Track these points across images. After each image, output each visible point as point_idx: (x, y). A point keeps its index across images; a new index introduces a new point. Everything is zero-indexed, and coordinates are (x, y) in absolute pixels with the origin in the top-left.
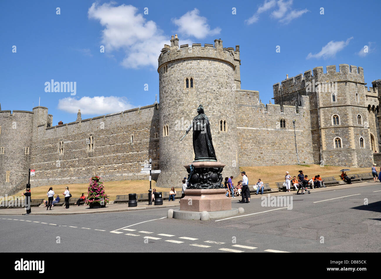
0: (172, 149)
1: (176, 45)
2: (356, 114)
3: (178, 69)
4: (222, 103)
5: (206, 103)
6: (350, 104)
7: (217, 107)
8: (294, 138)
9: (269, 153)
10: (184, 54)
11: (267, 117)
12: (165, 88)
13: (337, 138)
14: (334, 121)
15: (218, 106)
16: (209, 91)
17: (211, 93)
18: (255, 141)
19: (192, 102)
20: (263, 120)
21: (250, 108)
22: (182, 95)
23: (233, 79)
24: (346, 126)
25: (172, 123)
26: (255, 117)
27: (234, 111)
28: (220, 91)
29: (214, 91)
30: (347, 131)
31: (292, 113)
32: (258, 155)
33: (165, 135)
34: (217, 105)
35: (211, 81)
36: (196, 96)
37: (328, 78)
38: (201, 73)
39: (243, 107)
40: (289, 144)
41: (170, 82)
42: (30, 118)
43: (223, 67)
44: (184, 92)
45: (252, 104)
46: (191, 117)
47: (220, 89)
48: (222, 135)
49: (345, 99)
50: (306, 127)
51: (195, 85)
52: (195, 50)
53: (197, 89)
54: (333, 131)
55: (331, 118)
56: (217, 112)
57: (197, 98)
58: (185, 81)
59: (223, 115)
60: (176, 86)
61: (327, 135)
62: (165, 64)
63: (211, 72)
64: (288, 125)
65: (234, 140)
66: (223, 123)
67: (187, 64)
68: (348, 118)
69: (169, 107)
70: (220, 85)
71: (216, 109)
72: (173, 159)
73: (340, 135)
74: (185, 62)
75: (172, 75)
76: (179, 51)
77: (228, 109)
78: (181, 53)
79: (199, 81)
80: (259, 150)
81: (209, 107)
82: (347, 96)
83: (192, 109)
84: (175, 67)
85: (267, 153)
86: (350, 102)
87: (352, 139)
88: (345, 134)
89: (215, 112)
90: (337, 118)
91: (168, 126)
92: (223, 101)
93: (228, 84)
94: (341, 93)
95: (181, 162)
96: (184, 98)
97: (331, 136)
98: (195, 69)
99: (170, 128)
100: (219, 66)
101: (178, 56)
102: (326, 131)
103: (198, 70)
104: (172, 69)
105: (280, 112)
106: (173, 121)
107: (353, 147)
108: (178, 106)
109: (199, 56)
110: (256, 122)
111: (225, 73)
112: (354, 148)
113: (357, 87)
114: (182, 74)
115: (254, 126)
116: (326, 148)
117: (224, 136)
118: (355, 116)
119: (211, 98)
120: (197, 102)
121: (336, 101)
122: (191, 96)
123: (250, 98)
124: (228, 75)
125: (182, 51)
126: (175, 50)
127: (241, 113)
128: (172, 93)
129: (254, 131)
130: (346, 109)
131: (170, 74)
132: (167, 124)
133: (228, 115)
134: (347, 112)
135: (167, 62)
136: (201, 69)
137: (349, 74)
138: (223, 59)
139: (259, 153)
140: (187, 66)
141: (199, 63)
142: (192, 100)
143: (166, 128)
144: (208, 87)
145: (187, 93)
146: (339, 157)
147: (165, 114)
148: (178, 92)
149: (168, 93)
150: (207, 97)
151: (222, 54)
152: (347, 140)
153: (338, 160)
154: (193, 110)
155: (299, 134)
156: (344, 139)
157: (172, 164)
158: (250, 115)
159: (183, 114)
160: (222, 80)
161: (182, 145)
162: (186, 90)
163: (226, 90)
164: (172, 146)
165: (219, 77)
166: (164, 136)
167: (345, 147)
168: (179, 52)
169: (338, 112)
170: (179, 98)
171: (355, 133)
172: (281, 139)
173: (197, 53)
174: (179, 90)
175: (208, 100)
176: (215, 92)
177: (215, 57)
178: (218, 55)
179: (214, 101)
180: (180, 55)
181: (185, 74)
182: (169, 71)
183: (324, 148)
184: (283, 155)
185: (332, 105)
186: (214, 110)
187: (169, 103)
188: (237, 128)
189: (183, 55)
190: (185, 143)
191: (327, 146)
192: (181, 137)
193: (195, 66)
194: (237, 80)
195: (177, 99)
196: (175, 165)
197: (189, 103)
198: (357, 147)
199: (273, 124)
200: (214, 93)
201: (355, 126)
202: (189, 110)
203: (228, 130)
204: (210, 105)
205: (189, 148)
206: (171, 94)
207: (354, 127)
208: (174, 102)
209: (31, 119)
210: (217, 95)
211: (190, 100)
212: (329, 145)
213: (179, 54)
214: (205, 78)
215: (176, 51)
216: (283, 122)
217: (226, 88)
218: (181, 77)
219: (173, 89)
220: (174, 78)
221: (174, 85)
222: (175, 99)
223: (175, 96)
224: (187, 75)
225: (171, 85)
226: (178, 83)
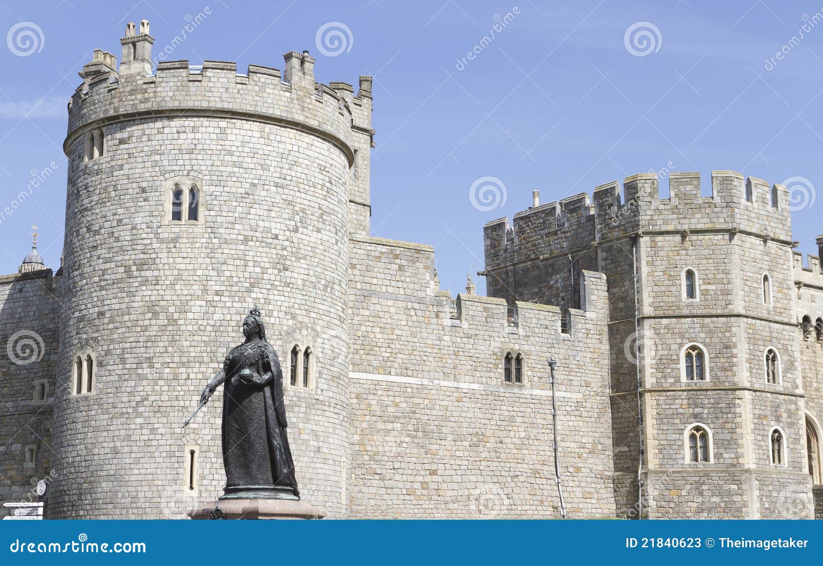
0: (105, 445)
1: (143, 60)
2: (762, 348)
4: (300, 282)
5: (243, 280)
6: (743, 312)
7: (283, 298)
8: (551, 422)
9: (459, 472)
10: (171, 94)
11: (459, 340)
12: (89, 213)
13: (698, 429)
14: (690, 369)
15: (286, 294)
16: (255, 239)
17: (263, 244)
18: (411, 427)
19: (191, 273)
20: (445, 352)
21: (400, 304)
22: (155, 246)
23: (345, 198)
24: (727, 386)
25: (111, 347)
26: (415, 340)
27: (342, 315)
28: (295, 240)
29: (276, 237)
30: (731, 405)
31: (547, 331)
32: (420, 479)
33: (79, 391)
34: (280, 288)
35: (264, 203)
36: (209, 251)
37: (675, 217)
38: (229, 169)
39: (375, 301)
40: (530, 441)
41: (113, 194)
43: (311, 153)
44: (161, 236)
45: (409, 292)
47: (296, 230)
48: (295, 399)
49: (727, 293)
50: (593, 385)
51: (207, 213)
52: (211, 84)
53: (212, 229)
54: (685, 402)
55: (678, 355)
56: (282, 315)
57: (208, 261)
58: (169, 196)
59: (301, 326)
60: (132, 210)
61: (662, 416)
62: (94, 126)
63: (264, 167)
64: (530, 373)
65: (337, 421)
66: (301, 356)
67: (178, 132)
68: (735, 360)
69: (102, 288)
70: (297, 218)
71: (279, 303)
72: (104, 485)
73: (705, 416)
74: (172, 124)
75: (121, 167)
76: (153, 83)
77: (321, 306)
78: (159, 89)
79: (222, 198)
80: (426, 461)
81: (254, 295)
82: (735, 281)
83: (189, 298)
84: (134, 140)
85: (453, 473)
86: (743, 303)
87: (744, 432)
88: (725, 416)
89: (275, 314)
90: (700, 355)
91: (93, 356)
92: (306, 277)
93: (324, 217)
94: (716, 272)
95: (134, 494)
96: (160, 255)
97: (677, 421)
98: (210, 152)
99: (100, 364)
100: (295, 148)
101: (147, 100)
102: (661, 402)
103: (221, 157)
104: (122, 146)
105: (506, 324)
106: (112, 341)
107: (750, 460)
108: (137, 284)
109: (226, 106)
110: (418, 358)
111: (316, 174)
112: (752, 466)
113: (768, 254)
114: (157, 169)
115: (410, 373)
116: (657, 461)
117: (303, 405)
118: (759, 354)
119: (262, 264)
120: (211, 273)
121: (698, 299)
122: (189, 250)
123: (401, 268)
124: (328, 185)
125: (164, 84)
126: (139, 77)
127: (367, 323)
128: (116, 235)
129: (409, 390)
130: (728, 329)
131: (113, 163)
132: (89, 351)
133: (319, 329)
134: (734, 339)
135: (103, 120)
136: (231, 153)
137: (742, 207)
138: (314, 123)
139: (423, 473)
141: (223, 131)
142: (190, 267)
143: (85, 364)
144: (253, 223)
145: (175, 240)
146: (701, 494)
147: (85, 312)
148: (141, 231)
149: (99, 234)
150: (247, 258)
151: (310, 106)
152: (728, 437)
153: (696, 505)
154: (192, 303)
155: (568, 408)
156: (720, 431)
157: (101, 502)
158: (397, 332)
159: (156, 315)
160: (303, 200)
161: (145, 431)
162: (170, 229)
163: (320, 236)
164: (105, 434)
165: (296, 189)
166: (74, 393)
167: (721, 461)
168: (152, 85)
169: (703, 335)
170: (142, 256)
171: (757, 412)
172: (504, 423)
173: (219, 94)
174: (144, 226)
175: (249, 269)
176: (276, 242)
177: (285, 115)
178: (294, 110)
179: (272, 274)
180: (155, 97)
181: (169, 168)
182: (108, 151)
183: (653, 460)
184: (509, 479)
185: (685, 312)
186: (271, 307)
187: (104, 272)
188: (351, 375)
189: (167, 99)
190: (156, 426)
191: (661, 456)
192: (143, 401)
193: (207, 142)
194: (358, 200)
195: (133, 257)
196: (110, 506)
197: (179, 278)
198: (762, 462)
199: (479, 369)
200: (273, 246)
201: (757, 387)
202: (178, 303)
203: (317, 383)
204: (256, 290)
205: (169, 442)
206: (112, 240)
207: (755, 391)
208: (122, 269)
210: (285, 253)
211: (183, 267)
212: (668, 449)
213: (151, 95)
214: (243, 191)
215: (142, 82)
216: (513, 363)
217: (319, 231)
218: (156, 178)
219: (120, 221)
220: (126, 181)
221: (128, 205)
222: (127, 257)
223: (129, 248)
224: (177, 173)
225: (114, 207)
226: (142, 199)
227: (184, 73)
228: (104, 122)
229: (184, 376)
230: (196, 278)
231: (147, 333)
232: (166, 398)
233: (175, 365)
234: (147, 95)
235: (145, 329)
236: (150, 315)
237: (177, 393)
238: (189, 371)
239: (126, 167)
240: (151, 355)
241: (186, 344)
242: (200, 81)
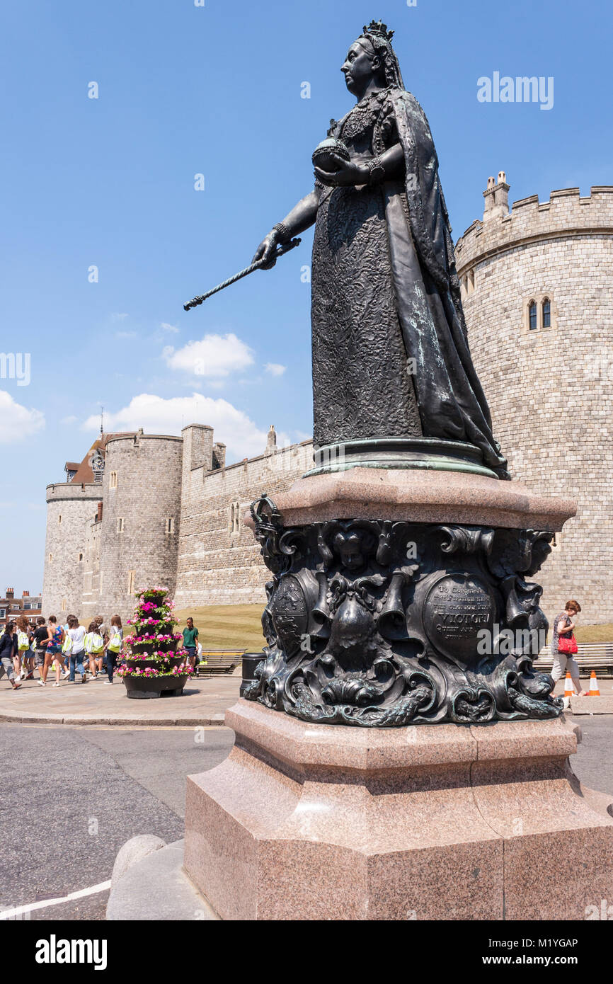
1: (500, 205)
3: (506, 276)
10: (524, 226)
16: (602, 335)
19: (547, 370)
22: (516, 353)
36: (561, 350)
38: (576, 280)
41: (483, 318)
42: (177, 451)
44: (521, 344)
46: (542, 416)
51: (558, 319)
52: (558, 210)
53: (564, 331)
57: (561, 359)
58: (526, 310)
60: (498, 327)
62: (467, 269)
67: (532, 257)
74: (527, 251)
75: (488, 295)
76: (510, 220)
78: (514, 225)
79: (571, 305)
83: (546, 391)
84: (497, 271)
96: (520, 360)
98: (559, 268)
101: (504, 236)
103: (568, 271)
104: (488, 278)
108: (503, 386)
109: (572, 226)
114: (516, 290)
120: (564, 368)
122: (544, 352)
125: (518, 219)
126: (498, 220)
128: (486, 350)
131: (482, 294)
135: (472, 261)
136: (577, 266)
140: (533, 264)
141: (570, 248)
142: (547, 366)
144: (600, 322)
145: (532, 346)
148: (504, 344)
154: (549, 395)
159: (519, 407)
162: (528, 337)
168: (509, 222)
170: (507, 363)
173: (564, 217)
174: (507, 338)
180: (511, 232)
181: (525, 288)
182: (478, 285)
189: (522, 231)
193: (557, 260)
195: (500, 365)
197: (537, 376)
202: (537, 396)
206: (484, 354)
208: (492, 376)
209: (178, 455)
211: (539, 366)
213: (509, 230)
214: (589, 296)
215: (501, 222)
218: (515, 298)
219: (489, 338)
220: (491, 306)
221: (494, 324)
222: (495, 366)
223: (496, 358)
224: (531, 290)
225: (484, 328)
226: (505, 317)
227: (534, 206)
228: (474, 263)
229: (545, 455)
230: (551, 374)
231: (513, 424)
232: (530, 473)
233: (536, 447)
234: (504, 232)
235: (512, 420)
236: (515, 409)
237: (539, 469)
238: (549, 450)
239: (491, 294)
240: (517, 441)
241: (545, 428)
242: (548, 209)
